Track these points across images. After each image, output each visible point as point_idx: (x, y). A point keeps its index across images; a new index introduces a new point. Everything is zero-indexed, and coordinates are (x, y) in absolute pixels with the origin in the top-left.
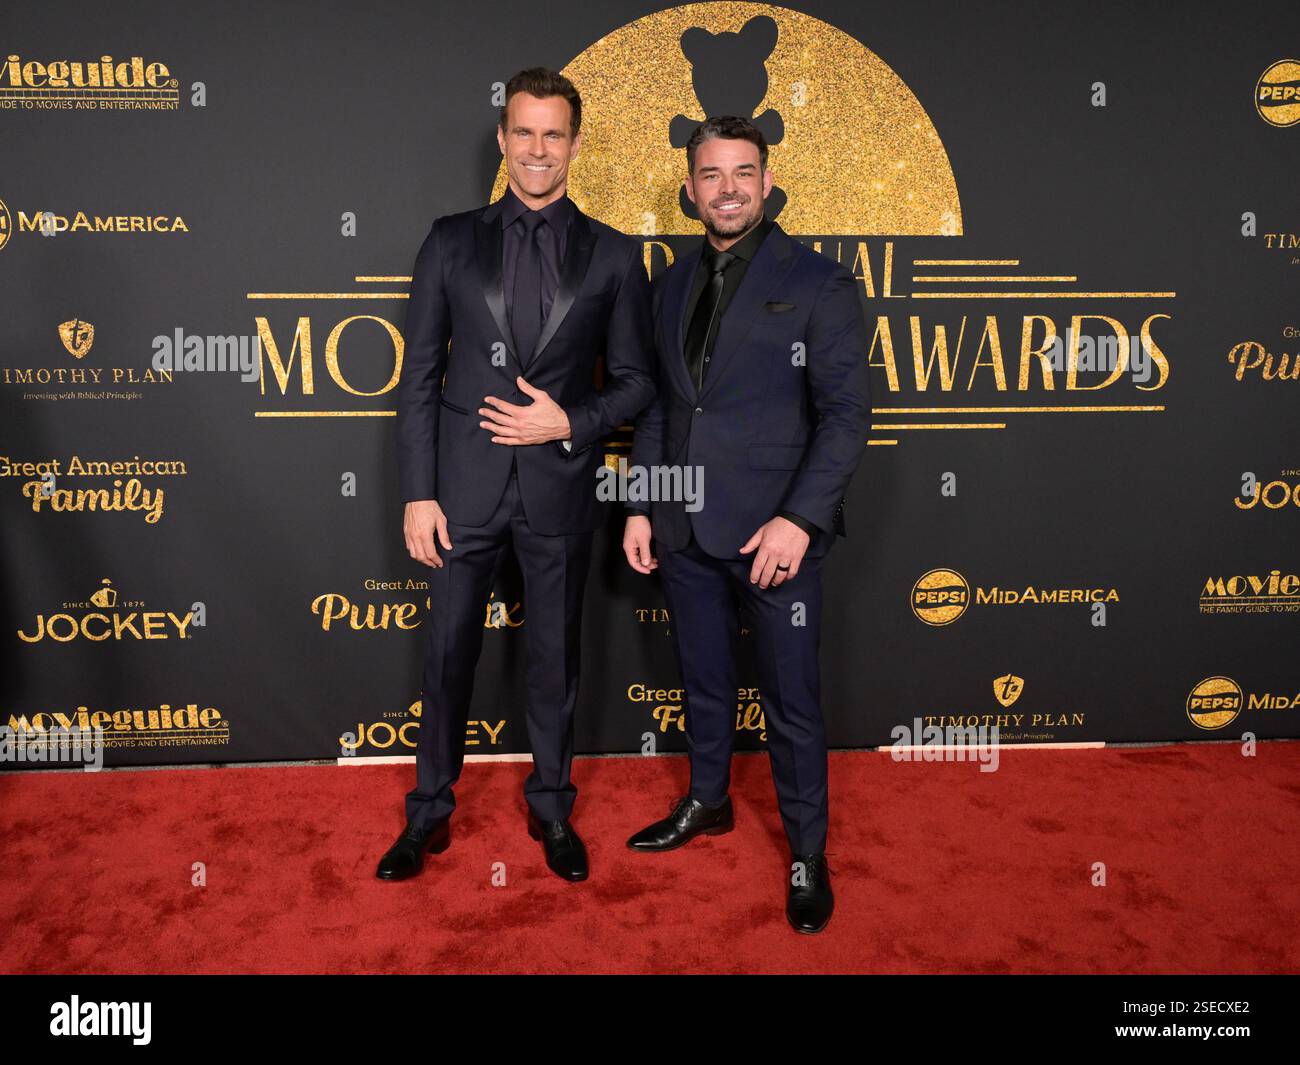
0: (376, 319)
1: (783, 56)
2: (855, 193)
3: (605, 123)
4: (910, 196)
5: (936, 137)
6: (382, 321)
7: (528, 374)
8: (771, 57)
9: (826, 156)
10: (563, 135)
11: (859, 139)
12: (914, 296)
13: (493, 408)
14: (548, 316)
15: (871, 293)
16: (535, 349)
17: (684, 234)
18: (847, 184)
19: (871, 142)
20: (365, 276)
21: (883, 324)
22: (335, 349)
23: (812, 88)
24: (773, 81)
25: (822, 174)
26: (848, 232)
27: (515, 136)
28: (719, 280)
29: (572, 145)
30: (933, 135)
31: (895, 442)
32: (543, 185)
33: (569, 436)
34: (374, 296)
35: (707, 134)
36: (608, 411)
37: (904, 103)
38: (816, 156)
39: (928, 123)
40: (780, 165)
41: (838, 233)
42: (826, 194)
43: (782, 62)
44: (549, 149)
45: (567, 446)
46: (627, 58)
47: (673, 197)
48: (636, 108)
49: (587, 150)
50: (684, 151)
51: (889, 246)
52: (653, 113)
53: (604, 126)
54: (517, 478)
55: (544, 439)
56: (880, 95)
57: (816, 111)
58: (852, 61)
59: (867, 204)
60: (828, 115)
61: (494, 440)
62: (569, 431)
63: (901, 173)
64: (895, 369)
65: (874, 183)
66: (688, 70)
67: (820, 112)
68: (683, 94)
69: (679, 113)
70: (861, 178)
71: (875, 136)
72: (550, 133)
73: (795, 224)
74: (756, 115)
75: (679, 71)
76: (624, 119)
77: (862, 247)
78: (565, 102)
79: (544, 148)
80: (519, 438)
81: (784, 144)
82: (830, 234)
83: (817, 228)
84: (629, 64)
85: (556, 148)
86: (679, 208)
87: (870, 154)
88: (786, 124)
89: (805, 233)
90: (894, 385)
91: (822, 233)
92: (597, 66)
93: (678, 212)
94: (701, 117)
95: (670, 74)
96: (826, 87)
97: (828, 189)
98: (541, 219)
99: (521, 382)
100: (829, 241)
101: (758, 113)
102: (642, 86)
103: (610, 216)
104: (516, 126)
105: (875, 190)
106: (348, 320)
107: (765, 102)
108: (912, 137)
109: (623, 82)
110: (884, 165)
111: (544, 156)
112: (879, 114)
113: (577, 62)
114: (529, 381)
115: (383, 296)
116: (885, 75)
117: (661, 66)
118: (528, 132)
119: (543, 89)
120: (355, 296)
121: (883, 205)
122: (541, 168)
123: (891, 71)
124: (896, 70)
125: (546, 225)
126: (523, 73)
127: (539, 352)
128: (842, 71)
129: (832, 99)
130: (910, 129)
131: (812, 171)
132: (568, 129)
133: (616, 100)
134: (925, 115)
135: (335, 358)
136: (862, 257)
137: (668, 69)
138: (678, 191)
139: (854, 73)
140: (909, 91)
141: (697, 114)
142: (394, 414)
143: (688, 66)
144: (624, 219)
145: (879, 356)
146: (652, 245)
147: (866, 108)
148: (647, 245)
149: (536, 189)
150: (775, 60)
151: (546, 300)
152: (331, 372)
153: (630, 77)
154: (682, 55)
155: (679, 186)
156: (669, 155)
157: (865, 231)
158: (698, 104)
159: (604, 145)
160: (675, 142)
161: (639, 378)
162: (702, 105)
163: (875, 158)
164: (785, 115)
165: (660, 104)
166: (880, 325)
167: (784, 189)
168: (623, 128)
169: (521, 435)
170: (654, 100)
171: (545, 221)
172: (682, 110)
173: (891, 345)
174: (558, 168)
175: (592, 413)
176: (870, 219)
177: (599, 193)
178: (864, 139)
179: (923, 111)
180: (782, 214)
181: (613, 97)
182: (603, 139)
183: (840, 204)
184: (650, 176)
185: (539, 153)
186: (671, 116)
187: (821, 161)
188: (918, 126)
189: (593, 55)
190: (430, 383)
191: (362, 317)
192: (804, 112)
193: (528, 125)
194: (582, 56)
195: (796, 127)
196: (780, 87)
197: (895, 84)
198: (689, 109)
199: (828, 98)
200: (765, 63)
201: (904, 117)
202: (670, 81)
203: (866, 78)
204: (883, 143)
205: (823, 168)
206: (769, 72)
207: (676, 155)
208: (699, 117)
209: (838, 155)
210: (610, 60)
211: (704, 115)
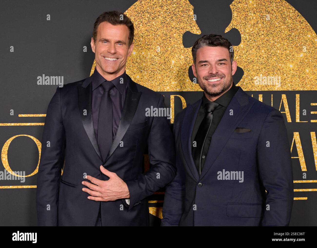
0: (29, 136)
1: (239, 2)
2: (279, 70)
3: (149, 35)
4: (307, 71)
6: (32, 137)
7: (106, 165)
8: (233, 3)
9: (263, 51)
10: (125, 44)
11: (280, 42)
12: (312, 121)
13: (89, 181)
14: (116, 135)
15: (289, 120)
16: (109, 152)
17: (191, 91)
18: (275, 65)
19: (286, 44)
20: (24, 114)
21: (296, 136)
22: (6, 153)
23: (254, 18)
24: (235, 14)
25: (261, 60)
26: (276, 89)
27: (100, 43)
28: (211, 116)
29: (129, 49)
31: (306, 198)
32: (113, 68)
33: (128, 197)
34: (28, 124)
35: (202, 44)
36: (149, 183)
37: (301, 25)
38: (258, 51)
40: (240, 56)
41: (271, 90)
42: (264, 70)
43: (239, 5)
44: (117, 50)
45: (128, 202)
46: (160, 4)
47: (185, 72)
48: (165, 28)
49: (140, 49)
50: (190, 49)
51: (298, 96)
52: (174, 31)
53: (149, 37)
54: (101, 221)
55: (115, 198)
56: (289, 21)
57: (257, 29)
58: (274, 5)
59: (285, 75)
60: (263, 31)
61: (89, 198)
62: (129, 193)
63: (302, 59)
64: (304, 160)
65: (288, 64)
66: (191, 9)
68: (189, 21)
69: (187, 30)
70: (282, 62)
71: (288, 41)
72: (119, 42)
73: (249, 85)
74: (226, 31)
75: (187, 10)
76: (159, 33)
77: (284, 96)
78: (126, 27)
79: (115, 49)
80: (102, 197)
81: (241, 45)
82: (267, 90)
83: (260, 87)
84: (161, 6)
85: (121, 50)
86: (189, 78)
87: (286, 50)
88: (242, 36)
89: (254, 90)
90: (304, 167)
91: (263, 90)
92: (145, 8)
93: (188, 80)
94: (199, 32)
95: (182, 11)
97: (265, 68)
98: (113, 85)
99: (102, 168)
100: (267, 94)
101: (227, 30)
102: (168, 17)
103: (153, 82)
104: (102, 38)
105: (289, 68)
106: (14, 137)
107: (231, 25)
108: (307, 41)
109: (159, 15)
110: (293, 55)
111: (115, 53)
112: (289, 30)
113: (135, 5)
114: (106, 168)
115: (33, 124)
116: (291, 11)
117: (177, 7)
118: (107, 41)
119: (116, 21)
120: (18, 124)
121: (293, 75)
122: (113, 59)
123: (294, 9)
124: (297, 8)
125: (115, 88)
126: (106, 13)
127: (111, 153)
128: (270, 9)
129: (265, 23)
130: (306, 37)
131: (256, 58)
132: (127, 41)
133: (155, 24)
134: (312, 30)
135: (6, 157)
136: (284, 102)
137: (181, 9)
138: (187, 69)
139: (276, 10)
140: (304, 19)
141: (197, 31)
142: (35, 187)
143: (191, 7)
144: (160, 83)
145: (295, 153)
146: (175, 97)
147: (282, 27)
148: (172, 97)
149: (110, 70)
150: (236, 4)
151: (115, 126)
152: (4, 165)
153: (162, 13)
154: (188, 2)
155: (188, 67)
156: (183, 51)
157: (285, 88)
158: (197, 26)
159: (149, 47)
160: (186, 45)
161: (165, 165)
162: (199, 26)
163: (288, 52)
164: (241, 31)
165: (177, 26)
166: (295, 136)
167: (242, 68)
168: (159, 38)
169: (103, 195)
170: (174, 24)
171: (114, 86)
172: (189, 29)
173: (301, 147)
174: (122, 59)
175: (141, 184)
176: (287, 82)
177: (147, 71)
178: (282, 43)
179: (311, 28)
180: (242, 80)
181: (153, 23)
182: (148, 44)
184: (173, 62)
185: (113, 51)
186: (183, 32)
187: (261, 54)
188: (309, 36)
190: (55, 170)
191: (21, 135)
192: (251, 30)
193: (108, 38)
195: (247, 37)
196: (238, 17)
197: (296, 15)
198: (192, 28)
199: (263, 23)
200: (230, 5)
201: (302, 32)
202: (182, 15)
203: (281, 13)
204: (291, 44)
205: (262, 57)
206: (232, 10)
207: (186, 51)
208: (198, 32)
209: (269, 50)
210: (152, 4)
211: (200, 31)
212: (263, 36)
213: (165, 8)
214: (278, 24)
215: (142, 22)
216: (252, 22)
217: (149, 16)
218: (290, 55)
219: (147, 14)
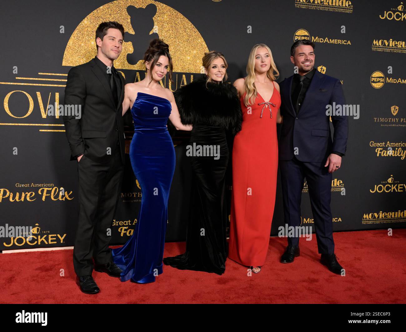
1: (159, 16)
2: (181, 60)
4: (198, 62)
5: (205, 44)
8: (155, 16)
11: (182, 43)
17: (128, 69)
18: (179, 56)
23: (168, 27)
24: (156, 24)
26: (179, 71)
30: (204, 43)
37: (195, 33)
39: (203, 40)
41: (176, 71)
43: (158, 18)
46: (110, 13)
47: (125, 58)
56: (188, 31)
58: (179, 20)
59: (185, 63)
60: (173, 35)
63: (195, 54)
65: (187, 57)
67: (170, 34)
68: (127, 25)
69: (126, 31)
70: (183, 55)
71: (187, 43)
74: (150, 34)
75: (126, 18)
84: (110, 15)
87: (186, 48)
88: (160, 37)
92: (100, 15)
93: (126, 62)
96: (172, 27)
105: (187, 59)
107: (153, 30)
108: (198, 44)
110: (190, 52)
112: (188, 36)
113: (93, 13)
116: (189, 25)
117: (120, 16)
121: (190, 64)
123: (191, 23)
124: (193, 23)
128: (177, 22)
129: (174, 30)
130: (197, 41)
137: (123, 18)
138: (126, 56)
139: (180, 23)
140: (197, 30)
143: (129, 17)
147: (184, 34)
150: (156, 17)
153: (111, 19)
154: (127, 14)
155: (126, 54)
157: (185, 71)
158: (132, 29)
162: (133, 29)
164: (159, 34)
176: (186, 68)
178: (184, 43)
179: (201, 36)
183: (177, 63)
188: (199, 41)
189: (99, 11)
192: (165, 34)
194: (95, 11)
195: (163, 38)
196: (158, 26)
197: (192, 27)
198: (129, 30)
199: (173, 30)
200: (153, 18)
201: (195, 38)
202: (123, 21)
203: (184, 25)
204: (189, 45)
205: (171, 51)
206: (154, 21)
207: (126, 44)
208: (133, 33)
209: (176, 47)
210: (104, 13)
211: (134, 32)
212: (172, 39)
213: (113, 16)
214: (181, 32)
215: (98, 24)
216: (166, 29)
217: (102, 20)
218: (188, 51)
219: (101, 19)
